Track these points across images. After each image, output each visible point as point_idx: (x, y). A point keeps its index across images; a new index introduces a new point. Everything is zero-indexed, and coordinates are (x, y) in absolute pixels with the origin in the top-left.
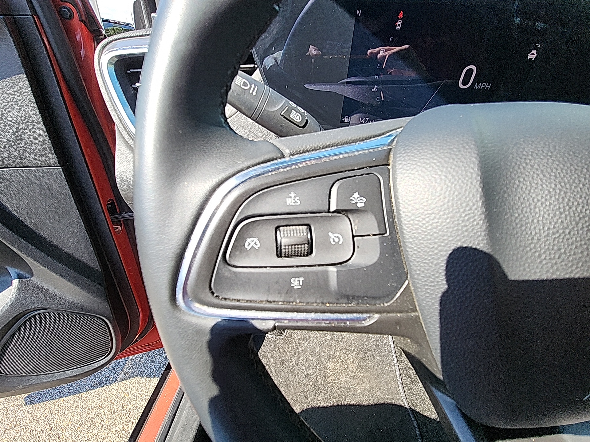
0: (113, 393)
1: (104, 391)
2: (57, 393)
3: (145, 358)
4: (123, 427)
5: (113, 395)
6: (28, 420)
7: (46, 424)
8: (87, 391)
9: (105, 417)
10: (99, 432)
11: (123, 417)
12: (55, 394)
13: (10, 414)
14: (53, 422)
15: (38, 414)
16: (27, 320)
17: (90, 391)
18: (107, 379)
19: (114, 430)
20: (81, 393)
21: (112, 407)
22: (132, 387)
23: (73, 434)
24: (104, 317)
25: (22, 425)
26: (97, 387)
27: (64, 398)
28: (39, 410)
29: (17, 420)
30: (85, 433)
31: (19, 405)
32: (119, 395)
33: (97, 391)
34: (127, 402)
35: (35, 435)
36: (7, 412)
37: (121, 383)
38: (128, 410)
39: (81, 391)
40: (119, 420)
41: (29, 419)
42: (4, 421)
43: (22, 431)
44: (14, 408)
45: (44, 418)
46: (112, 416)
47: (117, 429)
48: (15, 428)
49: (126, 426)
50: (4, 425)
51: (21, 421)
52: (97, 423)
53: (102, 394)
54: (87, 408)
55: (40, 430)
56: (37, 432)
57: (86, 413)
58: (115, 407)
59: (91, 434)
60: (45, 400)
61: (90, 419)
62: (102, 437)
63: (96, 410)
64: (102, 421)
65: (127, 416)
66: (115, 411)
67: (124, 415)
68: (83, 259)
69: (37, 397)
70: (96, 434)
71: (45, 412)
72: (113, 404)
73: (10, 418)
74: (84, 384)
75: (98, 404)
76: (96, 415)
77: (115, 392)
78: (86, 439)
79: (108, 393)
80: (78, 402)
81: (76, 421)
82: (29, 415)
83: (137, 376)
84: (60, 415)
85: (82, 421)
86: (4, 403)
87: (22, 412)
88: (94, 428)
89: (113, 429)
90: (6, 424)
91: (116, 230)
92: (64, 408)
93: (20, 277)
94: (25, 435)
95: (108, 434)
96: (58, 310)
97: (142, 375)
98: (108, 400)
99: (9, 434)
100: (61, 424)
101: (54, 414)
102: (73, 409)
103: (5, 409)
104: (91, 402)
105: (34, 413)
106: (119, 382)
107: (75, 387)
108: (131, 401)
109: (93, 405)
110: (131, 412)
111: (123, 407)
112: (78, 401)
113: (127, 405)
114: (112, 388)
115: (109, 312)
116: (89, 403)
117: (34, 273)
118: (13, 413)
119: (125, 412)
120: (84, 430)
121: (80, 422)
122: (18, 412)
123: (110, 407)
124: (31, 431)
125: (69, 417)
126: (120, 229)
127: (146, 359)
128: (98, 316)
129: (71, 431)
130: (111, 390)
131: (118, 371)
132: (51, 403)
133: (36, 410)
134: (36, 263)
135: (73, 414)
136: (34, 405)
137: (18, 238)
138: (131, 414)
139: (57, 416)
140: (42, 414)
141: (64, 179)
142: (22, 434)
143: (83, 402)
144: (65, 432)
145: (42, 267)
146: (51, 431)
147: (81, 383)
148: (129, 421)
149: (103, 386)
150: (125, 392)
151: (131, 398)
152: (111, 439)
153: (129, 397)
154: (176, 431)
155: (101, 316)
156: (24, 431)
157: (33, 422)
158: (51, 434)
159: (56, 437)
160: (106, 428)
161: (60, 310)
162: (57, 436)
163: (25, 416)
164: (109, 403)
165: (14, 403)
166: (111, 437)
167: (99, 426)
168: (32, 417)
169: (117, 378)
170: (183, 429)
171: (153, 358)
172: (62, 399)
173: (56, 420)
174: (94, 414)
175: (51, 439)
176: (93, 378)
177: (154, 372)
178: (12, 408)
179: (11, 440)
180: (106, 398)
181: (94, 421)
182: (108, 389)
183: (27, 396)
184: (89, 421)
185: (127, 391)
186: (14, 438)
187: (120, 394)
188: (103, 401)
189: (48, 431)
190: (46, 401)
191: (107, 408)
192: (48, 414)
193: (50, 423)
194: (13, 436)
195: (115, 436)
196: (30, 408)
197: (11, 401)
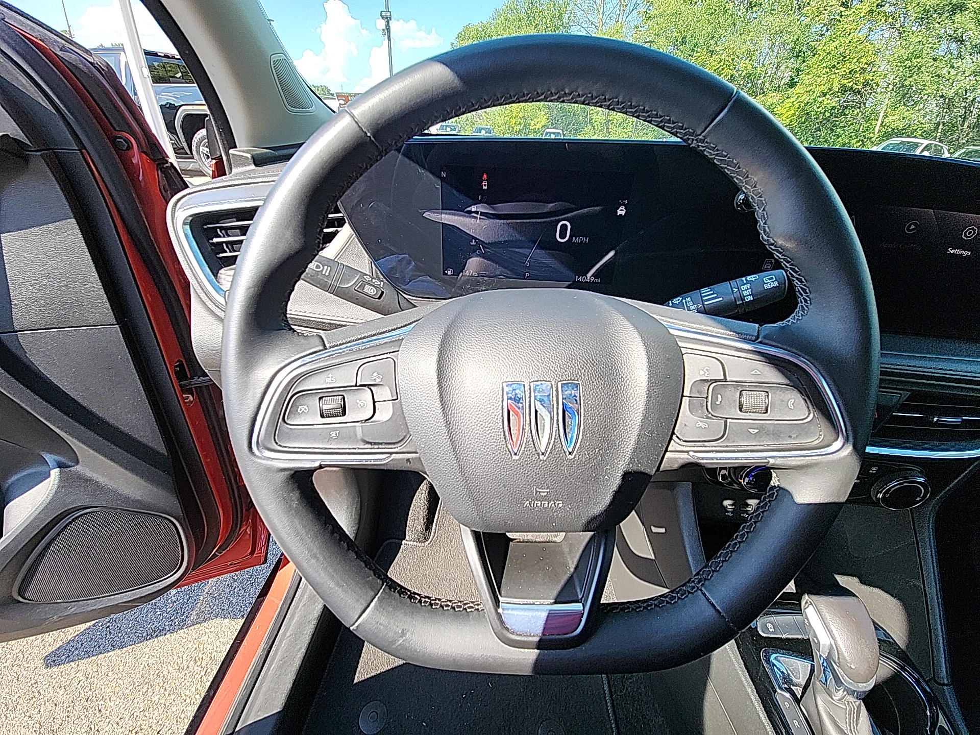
0: (180, 642)
1: (166, 641)
2: (95, 646)
3: (229, 590)
4: (198, 689)
5: (181, 646)
6: (51, 688)
7: (79, 692)
8: (141, 642)
9: (169, 678)
10: (161, 698)
11: (197, 676)
12: (92, 649)
13: (24, 682)
14: (91, 689)
15: (66, 679)
16: (70, 522)
17: (146, 642)
18: (170, 623)
19: (183, 695)
20: (131, 645)
21: (179, 663)
22: (210, 633)
23: (121, 704)
24: (172, 517)
25: (42, 697)
26: (156, 636)
27: (106, 654)
28: (67, 672)
29: (33, 690)
30: (140, 702)
31: (36, 668)
32: (190, 646)
33: (156, 642)
34: (202, 654)
35: (62, 710)
36: (18, 678)
37: (192, 628)
38: (203, 666)
39: (131, 643)
40: (190, 680)
41: (53, 687)
42: (13, 693)
43: (43, 706)
44: (29, 673)
45: (76, 684)
46: (180, 675)
47: (187, 692)
48: (32, 702)
49: (201, 688)
50: (13, 698)
51: (41, 691)
52: (157, 687)
53: (164, 645)
54: (142, 666)
55: (71, 702)
56: (65, 704)
57: (141, 674)
58: (184, 663)
59: (149, 702)
60: (76, 659)
61: (146, 681)
62: (165, 705)
63: (156, 667)
64: (164, 683)
65: (203, 673)
66: (185, 669)
67: (199, 673)
68: (145, 441)
69: (63, 655)
70: (157, 702)
71: (77, 675)
72: (181, 659)
73: (23, 688)
74: (136, 632)
75: (158, 659)
76: (155, 676)
77: (184, 641)
78: (142, 710)
79: (173, 643)
80: (127, 658)
81: (125, 685)
82: (52, 681)
83: (216, 617)
84: (100, 679)
85: (134, 684)
86: (13, 666)
87: (41, 677)
88: (153, 693)
89: (182, 693)
90: (16, 696)
91: (186, 401)
92: (107, 667)
93: (60, 466)
94: (47, 710)
95: (174, 701)
96: (111, 508)
97: (224, 615)
98: (173, 653)
99: (21, 711)
100: (103, 691)
101: (91, 678)
102: (121, 668)
103: (15, 675)
104: (147, 656)
105: (60, 677)
106: (190, 626)
107: (122, 638)
108: (208, 653)
109: (150, 662)
110: (209, 667)
111: (196, 662)
112: (128, 656)
113: (202, 658)
114: (178, 635)
115: (179, 510)
116: (144, 659)
117: (80, 460)
118: (27, 680)
119: (200, 669)
120: (138, 696)
121: (132, 686)
122: (35, 679)
123: (176, 663)
124: (56, 705)
125: (115, 680)
126: (192, 399)
127: (230, 592)
128: (164, 515)
129: (118, 699)
130: (177, 639)
131: (187, 611)
132: (85, 663)
133: (63, 674)
134: (84, 447)
135: (120, 675)
136: (60, 666)
137: (61, 414)
138: (209, 670)
139: (96, 680)
140: (72, 679)
141: (122, 339)
142: (42, 710)
143: (135, 658)
144: (109, 702)
145: (92, 451)
146: (87, 701)
147: (131, 630)
148: (205, 680)
149: (165, 634)
150: (199, 640)
151: (208, 649)
152: (179, 707)
153: (205, 647)
154: (273, 666)
155: (169, 515)
156: (45, 704)
157: (59, 690)
158: (88, 706)
159: (95, 710)
160: (172, 692)
161: (113, 509)
162: (97, 708)
163: (46, 682)
164: (175, 658)
165: (29, 665)
166: (180, 704)
167: (161, 690)
168: (57, 684)
169: (185, 620)
170: (281, 662)
171: (240, 590)
172: (103, 656)
173: (95, 685)
174: (153, 673)
175: (87, 713)
176: (150, 623)
177: (242, 610)
178: (25, 673)
179: (25, 719)
180: (170, 651)
181: (152, 684)
182: (173, 637)
183: (49, 654)
184: (146, 684)
185: (202, 639)
186: (30, 717)
187: (191, 644)
188: (166, 655)
189: (82, 702)
190: (78, 659)
191: (172, 664)
192: (81, 678)
193: (85, 690)
194: (28, 714)
195: (185, 703)
196: (54, 670)
197: (24, 663)
